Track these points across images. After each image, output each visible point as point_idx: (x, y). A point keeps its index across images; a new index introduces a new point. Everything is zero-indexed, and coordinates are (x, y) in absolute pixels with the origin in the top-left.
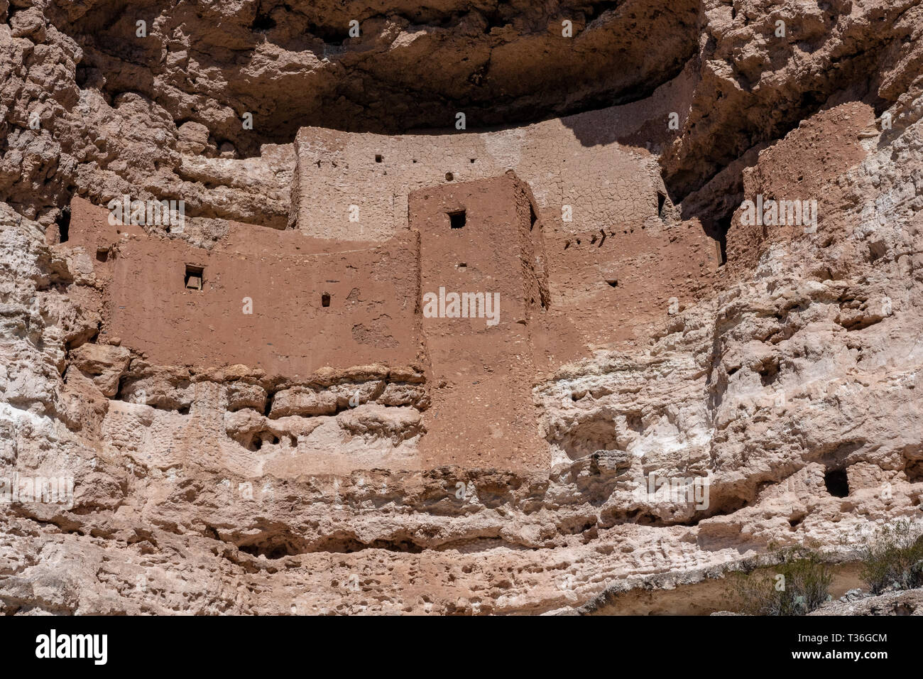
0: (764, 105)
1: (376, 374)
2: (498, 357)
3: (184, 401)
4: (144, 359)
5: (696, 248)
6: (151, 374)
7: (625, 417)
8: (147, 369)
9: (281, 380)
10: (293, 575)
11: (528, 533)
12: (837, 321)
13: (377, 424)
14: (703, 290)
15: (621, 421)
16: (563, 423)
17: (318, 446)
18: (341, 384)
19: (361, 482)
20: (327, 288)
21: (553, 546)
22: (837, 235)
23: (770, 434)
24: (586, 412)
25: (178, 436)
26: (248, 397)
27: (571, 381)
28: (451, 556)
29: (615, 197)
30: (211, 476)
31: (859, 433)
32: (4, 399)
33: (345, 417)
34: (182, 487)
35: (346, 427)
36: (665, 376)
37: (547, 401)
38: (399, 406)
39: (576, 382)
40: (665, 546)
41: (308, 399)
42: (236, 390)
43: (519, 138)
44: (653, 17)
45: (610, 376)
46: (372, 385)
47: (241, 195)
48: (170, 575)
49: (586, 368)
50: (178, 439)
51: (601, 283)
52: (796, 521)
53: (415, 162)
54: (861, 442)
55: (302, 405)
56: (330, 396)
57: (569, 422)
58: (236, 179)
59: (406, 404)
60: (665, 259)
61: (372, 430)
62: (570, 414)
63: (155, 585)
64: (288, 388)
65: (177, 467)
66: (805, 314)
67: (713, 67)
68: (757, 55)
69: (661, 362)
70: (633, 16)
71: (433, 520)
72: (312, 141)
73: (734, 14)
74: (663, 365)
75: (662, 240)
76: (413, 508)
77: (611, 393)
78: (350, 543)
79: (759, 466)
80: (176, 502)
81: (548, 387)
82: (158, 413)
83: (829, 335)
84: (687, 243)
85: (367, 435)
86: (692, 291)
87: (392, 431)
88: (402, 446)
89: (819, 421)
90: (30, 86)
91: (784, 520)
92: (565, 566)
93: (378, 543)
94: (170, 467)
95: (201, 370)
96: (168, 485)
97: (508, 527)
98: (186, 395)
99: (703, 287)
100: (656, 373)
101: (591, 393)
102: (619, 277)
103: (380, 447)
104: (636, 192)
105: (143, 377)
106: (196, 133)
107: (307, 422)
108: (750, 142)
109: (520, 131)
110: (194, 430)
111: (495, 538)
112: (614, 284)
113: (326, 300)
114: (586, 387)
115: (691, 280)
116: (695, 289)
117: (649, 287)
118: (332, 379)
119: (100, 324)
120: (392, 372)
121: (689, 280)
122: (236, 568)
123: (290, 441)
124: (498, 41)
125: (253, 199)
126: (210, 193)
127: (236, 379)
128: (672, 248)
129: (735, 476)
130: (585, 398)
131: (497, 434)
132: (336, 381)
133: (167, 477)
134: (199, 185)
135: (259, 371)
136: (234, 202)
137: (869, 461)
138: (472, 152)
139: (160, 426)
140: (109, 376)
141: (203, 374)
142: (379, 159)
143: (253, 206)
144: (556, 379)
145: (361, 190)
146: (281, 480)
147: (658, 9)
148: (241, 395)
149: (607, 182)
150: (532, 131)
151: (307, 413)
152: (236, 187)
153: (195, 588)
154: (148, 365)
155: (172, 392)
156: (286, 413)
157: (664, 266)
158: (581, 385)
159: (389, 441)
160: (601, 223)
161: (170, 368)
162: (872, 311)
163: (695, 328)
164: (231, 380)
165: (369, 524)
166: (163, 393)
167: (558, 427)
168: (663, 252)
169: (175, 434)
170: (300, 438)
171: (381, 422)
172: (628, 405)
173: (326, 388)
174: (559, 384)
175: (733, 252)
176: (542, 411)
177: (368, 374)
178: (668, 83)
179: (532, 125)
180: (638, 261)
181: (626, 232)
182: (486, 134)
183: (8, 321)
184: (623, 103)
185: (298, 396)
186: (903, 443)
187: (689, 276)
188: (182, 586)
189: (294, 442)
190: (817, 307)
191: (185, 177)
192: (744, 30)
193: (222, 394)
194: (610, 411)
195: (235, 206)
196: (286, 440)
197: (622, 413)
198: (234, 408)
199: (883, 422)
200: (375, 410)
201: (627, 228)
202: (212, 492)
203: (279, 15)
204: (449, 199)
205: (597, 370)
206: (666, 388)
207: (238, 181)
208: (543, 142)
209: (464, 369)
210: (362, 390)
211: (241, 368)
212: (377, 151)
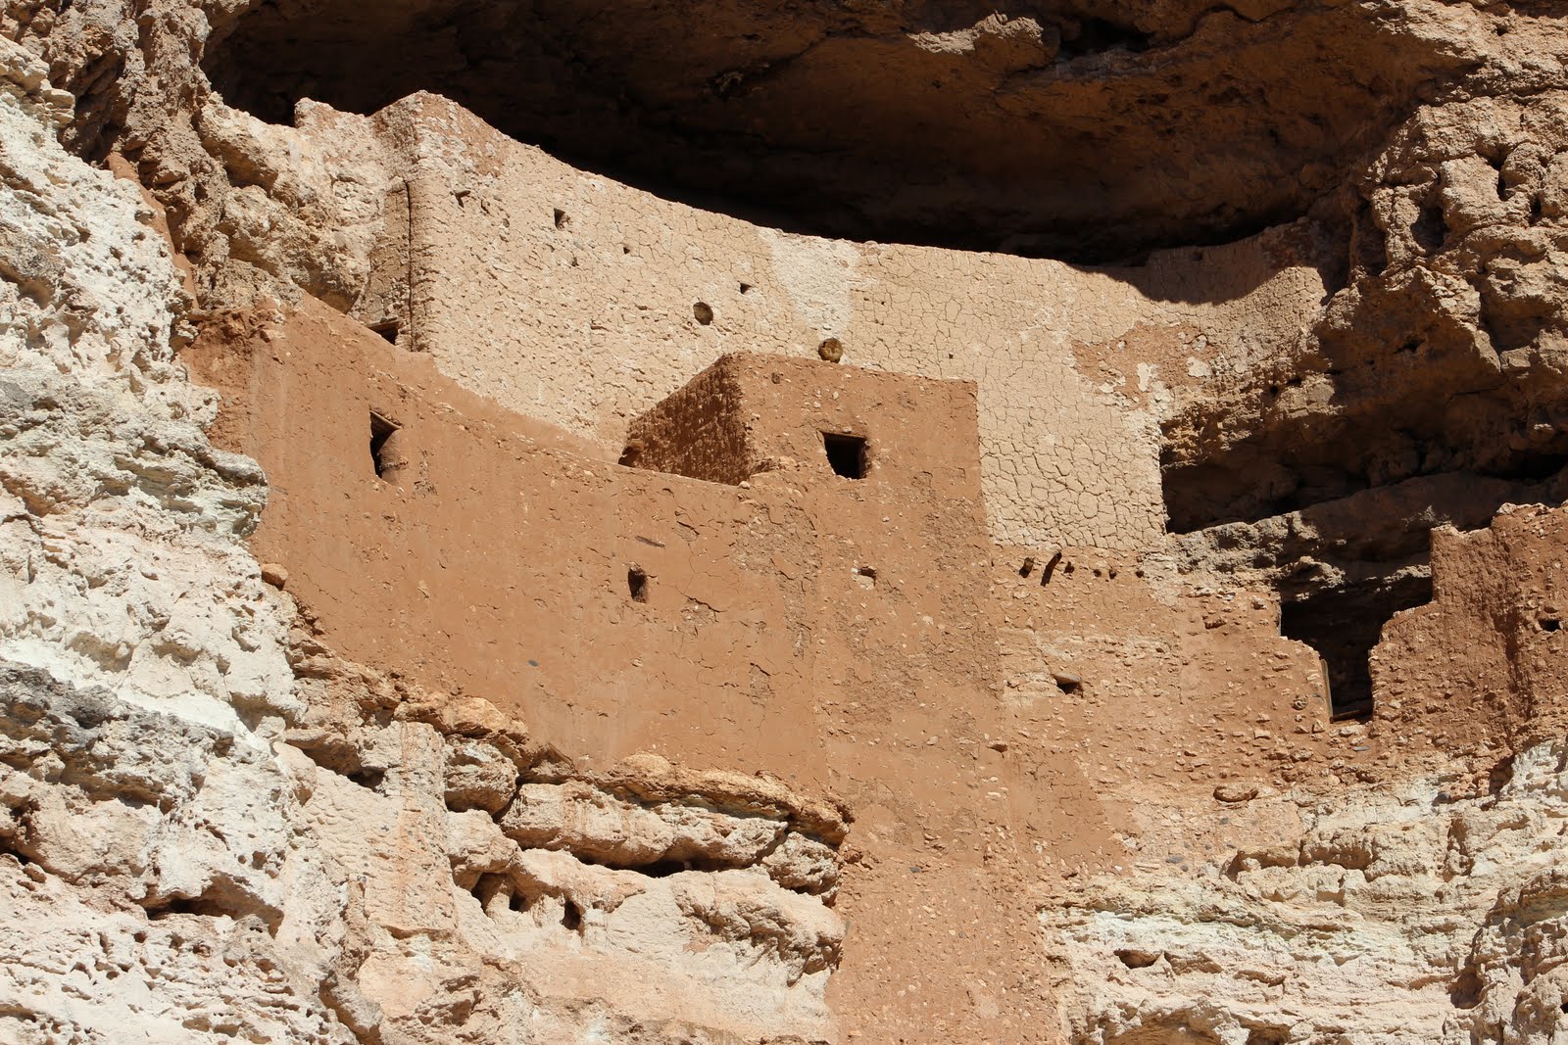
0: (1505, 402)
1: (782, 805)
2: (956, 821)
3: (372, 759)
4: (316, 633)
5: (1280, 664)
6: (324, 675)
7: (1246, 1032)
8: (319, 661)
9: (552, 756)
13: (773, 925)
14: (1302, 766)
16: (1116, 1013)
17: (634, 945)
18: (690, 804)
20: (641, 557)
24: (1160, 1002)
25: (383, 848)
26: (493, 785)
27: (1128, 919)
29: (1071, 481)
30: (498, 978)
32: (223, 693)
33: (695, 884)
34: (451, 989)
35: (697, 913)
36: (1339, 962)
37: (1076, 953)
38: (799, 890)
41: (605, 821)
42: (474, 761)
43: (845, 265)
44: (1215, 100)
45: (1210, 929)
46: (768, 828)
47: (290, 222)
49: (1159, 898)
50: (382, 855)
51: (1040, 676)
53: (626, 251)
55: (591, 833)
56: (656, 829)
57: (1129, 1013)
58: (282, 178)
59: (809, 889)
60: (1194, 665)
61: (757, 936)
62: (1133, 996)
64: (558, 780)
65: (433, 935)
67: (1439, 287)
68: (1548, 298)
69: (1334, 929)
70: (1177, 80)
72: (445, 133)
73: (1503, 190)
74: (1338, 937)
75: (1183, 617)
77: (1215, 970)
80: (426, 1021)
81: (1081, 923)
82: (326, 775)
84: (1250, 642)
85: (746, 944)
86: (1271, 758)
87: (796, 948)
88: (799, 987)
94: (416, 932)
95: (421, 693)
96: (413, 977)
98: (383, 746)
99: (1304, 759)
100: (1318, 951)
101: (1168, 957)
102: (1087, 676)
103: (764, 981)
104: (1120, 487)
107: (598, 875)
108: (1422, 458)
109: (844, 248)
110: (413, 844)
112: (1068, 686)
113: (637, 584)
114: (1161, 946)
115: (1267, 733)
116: (1280, 757)
117: (1161, 722)
118: (670, 788)
120: (809, 808)
121: (1260, 732)
123: (561, 913)
124: (850, 25)
125: (316, 240)
126: (238, 199)
127: (478, 733)
128: (1207, 640)
130: (1155, 968)
131: (987, 1008)
132: (680, 795)
133: (408, 954)
135: (521, 728)
136: (276, 234)
138: (744, 269)
139: (331, 811)
141: (426, 706)
142: (560, 220)
143: (308, 256)
144: (1095, 906)
145: (535, 290)
146: (626, 1020)
147: (1241, 87)
148: (482, 777)
149: (1051, 440)
150: (873, 259)
151: (589, 852)
152: (279, 196)
154: (320, 650)
155: (356, 732)
156: (548, 840)
157: (1194, 680)
158: (1148, 934)
159: (781, 970)
160: (1041, 534)
161: (370, 673)
163: (1403, 871)
164: (467, 732)
166: (341, 728)
167: (1104, 1021)
168: (1188, 648)
169: (372, 841)
170: (591, 915)
171: (782, 924)
172: (1256, 1007)
173: (648, 805)
174: (1104, 921)
175: (1396, 703)
176: (1065, 975)
177: (767, 801)
178: (1193, 249)
179: (874, 244)
180: (1126, 649)
181: (1097, 573)
182: (769, 231)
183: (233, 494)
185: (579, 807)
187: (1261, 722)
189: (573, 917)
193: (439, 764)
194: (1213, 1012)
195: (275, 245)
196: (555, 908)
197: (1244, 1023)
198: (456, 803)
201: (1101, 565)
202: (495, 1014)
204: (828, 400)
205: (1182, 911)
206: (1343, 993)
207: (286, 185)
208: (901, 294)
209: (884, 829)
210: (741, 833)
211: (478, 710)
212: (558, 201)
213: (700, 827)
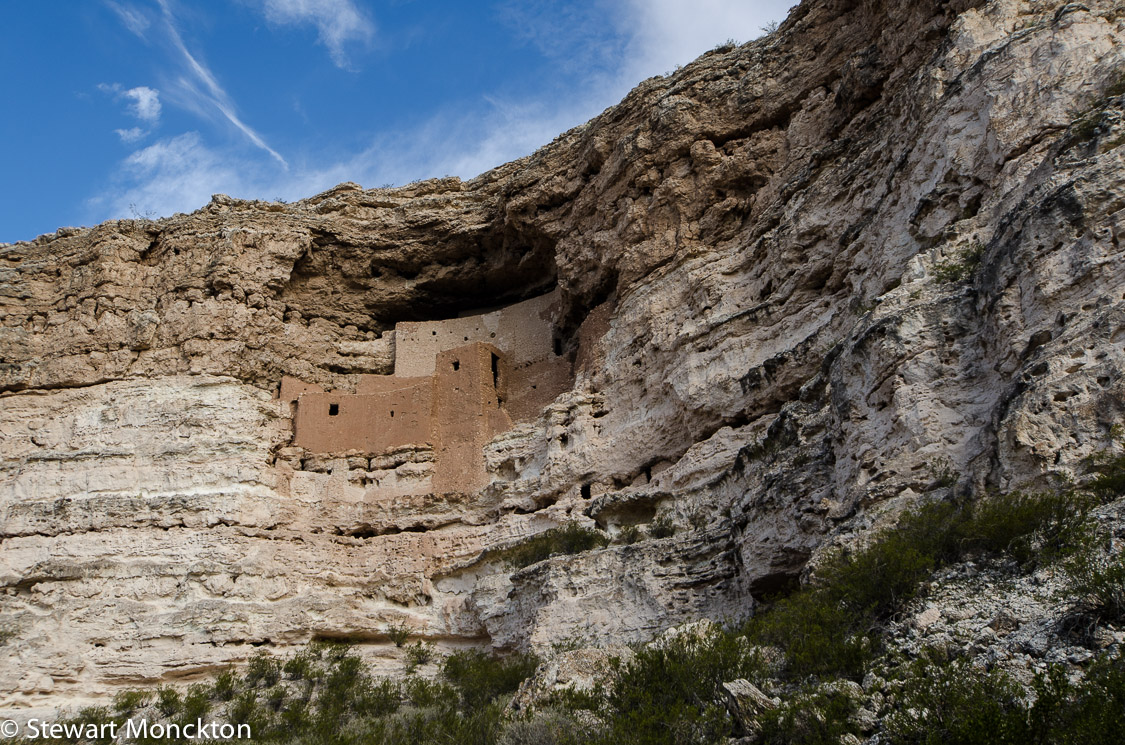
2: (470, 433)
3: (329, 469)
4: (310, 451)
5: (566, 369)
6: (313, 458)
7: (518, 460)
8: (312, 456)
9: (373, 454)
10: (369, 548)
11: (472, 520)
12: (591, 414)
13: (410, 472)
14: (567, 390)
15: (517, 462)
16: (493, 465)
17: (387, 484)
18: (396, 454)
19: (398, 502)
20: (393, 408)
21: (484, 524)
22: (597, 369)
23: (559, 471)
24: (503, 458)
26: (359, 464)
27: (498, 443)
28: (436, 534)
29: (537, 342)
30: (336, 504)
31: (593, 469)
33: (399, 469)
35: (399, 474)
37: (488, 454)
38: (421, 462)
39: (500, 444)
40: (523, 524)
41: (383, 463)
42: (352, 461)
43: (497, 316)
45: (514, 440)
46: (408, 454)
47: (371, 359)
48: (309, 554)
49: (504, 437)
50: (324, 487)
51: (529, 387)
52: (569, 511)
53: (451, 332)
54: (594, 472)
55: (382, 465)
56: (392, 460)
57: (497, 463)
59: (425, 461)
60: (554, 374)
61: (409, 475)
62: (496, 460)
63: (301, 559)
64: (376, 457)
65: (321, 501)
66: (576, 412)
71: (430, 517)
72: (403, 329)
75: (554, 364)
76: (421, 512)
77: (513, 448)
78: (396, 530)
79: (556, 486)
81: (488, 447)
82: (318, 475)
83: (585, 422)
84: (563, 366)
85: (407, 478)
87: (418, 474)
88: (423, 481)
89: (577, 464)
90: (258, 329)
91: (564, 512)
92: (485, 534)
93: (408, 529)
94: (318, 502)
95: (335, 454)
96: (316, 511)
97: (463, 518)
98: (328, 465)
101: (505, 449)
102: (536, 384)
103: (414, 483)
104: (545, 341)
105: (310, 459)
106: (351, 330)
107: (383, 472)
109: (499, 312)
110: (331, 482)
111: (458, 521)
112: (534, 387)
113: (392, 413)
114: (504, 446)
117: (548, 389)
118: (392, 452)
119: (292, 437)
120: (416, 447)
122: (341, 546)
125: (376, 360)
126: (355, 361)
127: (352, 456)
128: (558, 368)
129: (548, 491)
130: (503, 451)
131: (465, 472)
132: (394, 453)
133: (316, 507)
134: (351, 357)
135: (363, 451)
136: (367, 363)
137: (599, 482)
138: (477, 325)
139: (318, 481)
140: (295, 461)
142: (434, 333)
144: (491, 443)
145: (425, 350)
146: (367, 503)
148: (355, 463)
149: (534, 335)
151: (384, 468)
152: (368, 355)
153: (320, 559)
154: (312, 454)
155: (322, 465)
156: (375, 469)
157: (555, 377)
158: (502, 445)
159: (417, 480)
160: (530, 357)
162: (606, 408)
164: (348, 457)
165: (403, 522)
166: (319, 466)
167: (491, 466)
168: (554, 371)
169: (324, 484)
170: (380, 481)
171: (412, 472)
172: (520, 454)
173: (391, 456)
174: (493, 445)
176: (486, 459)
177: (408, 448)
179: (504, 308)
180: (545, 375)
181: (540, 361)
182: (482, 315)
184: (548, 292)
185: (380, 461)
186: (611, 472)
188: (314, 558)
189: (378, 483)
190: (581, 408)
191: (343, 355)
192: (569, 266)
193: (346, 463)
194: (513, 457)
195: (367, 365)
196: (375, 482)
197: (517, 458)
198: (352, 469)
199: (603, 464)
200: (410, 466)
201: (540, 359)
202: (335, 511)
203: (381, 269)
204: (453, 356)
205: (508, 438)
207: (369, 352)
210: (403, 457)
211: (353, 451)
212: (433, 330)
213: (397, 458)
